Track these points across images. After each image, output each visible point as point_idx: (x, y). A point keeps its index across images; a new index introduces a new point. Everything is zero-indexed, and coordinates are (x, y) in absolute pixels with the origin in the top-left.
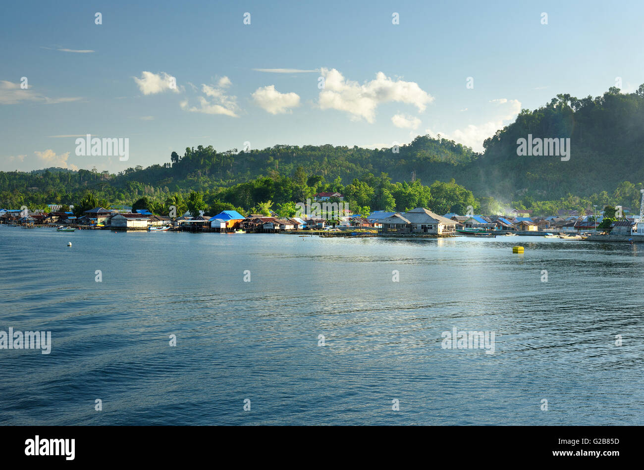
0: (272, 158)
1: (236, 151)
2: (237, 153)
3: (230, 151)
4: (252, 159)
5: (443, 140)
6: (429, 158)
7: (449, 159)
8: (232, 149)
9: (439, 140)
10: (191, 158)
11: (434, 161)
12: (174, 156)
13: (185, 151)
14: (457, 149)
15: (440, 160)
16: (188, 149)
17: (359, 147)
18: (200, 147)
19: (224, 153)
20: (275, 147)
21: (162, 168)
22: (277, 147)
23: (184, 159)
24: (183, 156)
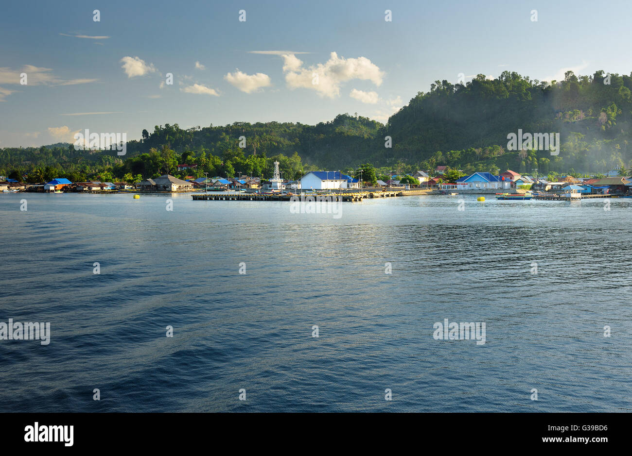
0: (224, 134)
1: (199, 128)
2: (199, 130)
3: (194, 128)
4: (208, 134)
5: (360, 117)
6: (344, 133)
7: (363, 133)
8: (195, 127)
9: (356, 118)
10: (158, 135)
11: (348, 135)
12: (145, 133)
13: (154, 129)
14: (371, 124)
15: (353, 134)
16: (156, 127)
17: (301, 123)
18: (167, 125)
19: (189, 130)
20: (234, 124)
21: (138, 143)
22: (236, 124)
23: (152, 135)
24: (153, 132)
